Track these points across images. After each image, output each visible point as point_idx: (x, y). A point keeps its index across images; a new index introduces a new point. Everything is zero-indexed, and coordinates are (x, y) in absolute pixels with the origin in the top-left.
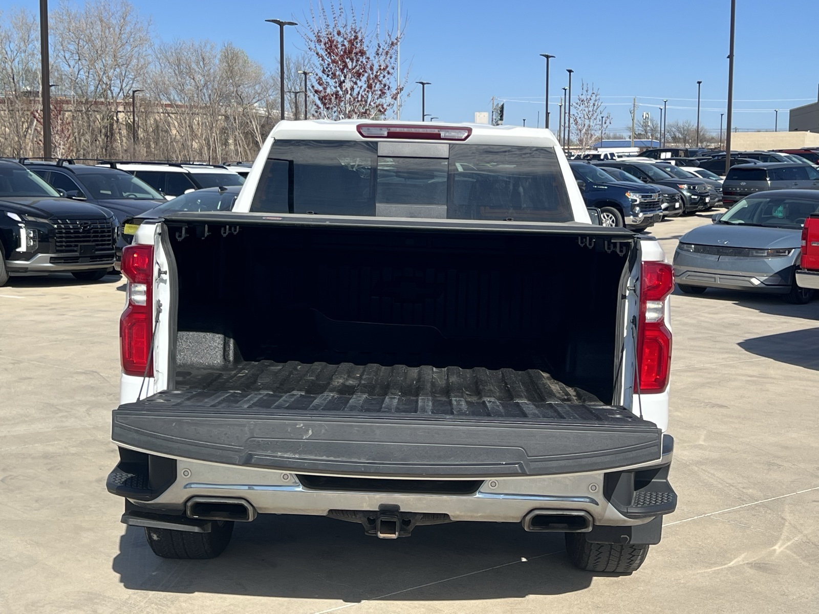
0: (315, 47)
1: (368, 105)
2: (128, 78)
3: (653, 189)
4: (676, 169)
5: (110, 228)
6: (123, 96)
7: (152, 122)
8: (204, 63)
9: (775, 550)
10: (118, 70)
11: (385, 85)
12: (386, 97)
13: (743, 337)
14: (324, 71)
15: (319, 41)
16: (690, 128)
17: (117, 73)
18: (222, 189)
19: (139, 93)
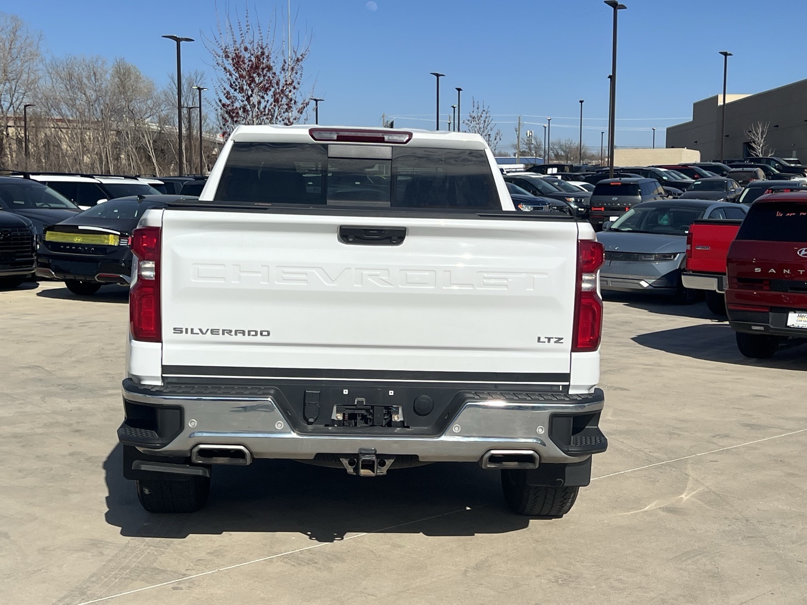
0: (223, 62)
1: (274, 119)
2: (18, 93)
3: (543, 201)
4: (564, 183)
5: (29, 235)
6: (13, 111)
7: (43, 137)
8: (95, 78)
9: (682, 498)
10: (8, 84)
11: (291, 100)
12: (292, 111)
13: (636, 333)
14: (231, 86)
15: (227, 57)
16: (572, 145)
17: (7, 88)
18: (141, 197)
19: (29, 108)
